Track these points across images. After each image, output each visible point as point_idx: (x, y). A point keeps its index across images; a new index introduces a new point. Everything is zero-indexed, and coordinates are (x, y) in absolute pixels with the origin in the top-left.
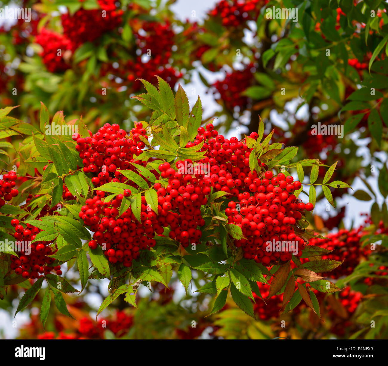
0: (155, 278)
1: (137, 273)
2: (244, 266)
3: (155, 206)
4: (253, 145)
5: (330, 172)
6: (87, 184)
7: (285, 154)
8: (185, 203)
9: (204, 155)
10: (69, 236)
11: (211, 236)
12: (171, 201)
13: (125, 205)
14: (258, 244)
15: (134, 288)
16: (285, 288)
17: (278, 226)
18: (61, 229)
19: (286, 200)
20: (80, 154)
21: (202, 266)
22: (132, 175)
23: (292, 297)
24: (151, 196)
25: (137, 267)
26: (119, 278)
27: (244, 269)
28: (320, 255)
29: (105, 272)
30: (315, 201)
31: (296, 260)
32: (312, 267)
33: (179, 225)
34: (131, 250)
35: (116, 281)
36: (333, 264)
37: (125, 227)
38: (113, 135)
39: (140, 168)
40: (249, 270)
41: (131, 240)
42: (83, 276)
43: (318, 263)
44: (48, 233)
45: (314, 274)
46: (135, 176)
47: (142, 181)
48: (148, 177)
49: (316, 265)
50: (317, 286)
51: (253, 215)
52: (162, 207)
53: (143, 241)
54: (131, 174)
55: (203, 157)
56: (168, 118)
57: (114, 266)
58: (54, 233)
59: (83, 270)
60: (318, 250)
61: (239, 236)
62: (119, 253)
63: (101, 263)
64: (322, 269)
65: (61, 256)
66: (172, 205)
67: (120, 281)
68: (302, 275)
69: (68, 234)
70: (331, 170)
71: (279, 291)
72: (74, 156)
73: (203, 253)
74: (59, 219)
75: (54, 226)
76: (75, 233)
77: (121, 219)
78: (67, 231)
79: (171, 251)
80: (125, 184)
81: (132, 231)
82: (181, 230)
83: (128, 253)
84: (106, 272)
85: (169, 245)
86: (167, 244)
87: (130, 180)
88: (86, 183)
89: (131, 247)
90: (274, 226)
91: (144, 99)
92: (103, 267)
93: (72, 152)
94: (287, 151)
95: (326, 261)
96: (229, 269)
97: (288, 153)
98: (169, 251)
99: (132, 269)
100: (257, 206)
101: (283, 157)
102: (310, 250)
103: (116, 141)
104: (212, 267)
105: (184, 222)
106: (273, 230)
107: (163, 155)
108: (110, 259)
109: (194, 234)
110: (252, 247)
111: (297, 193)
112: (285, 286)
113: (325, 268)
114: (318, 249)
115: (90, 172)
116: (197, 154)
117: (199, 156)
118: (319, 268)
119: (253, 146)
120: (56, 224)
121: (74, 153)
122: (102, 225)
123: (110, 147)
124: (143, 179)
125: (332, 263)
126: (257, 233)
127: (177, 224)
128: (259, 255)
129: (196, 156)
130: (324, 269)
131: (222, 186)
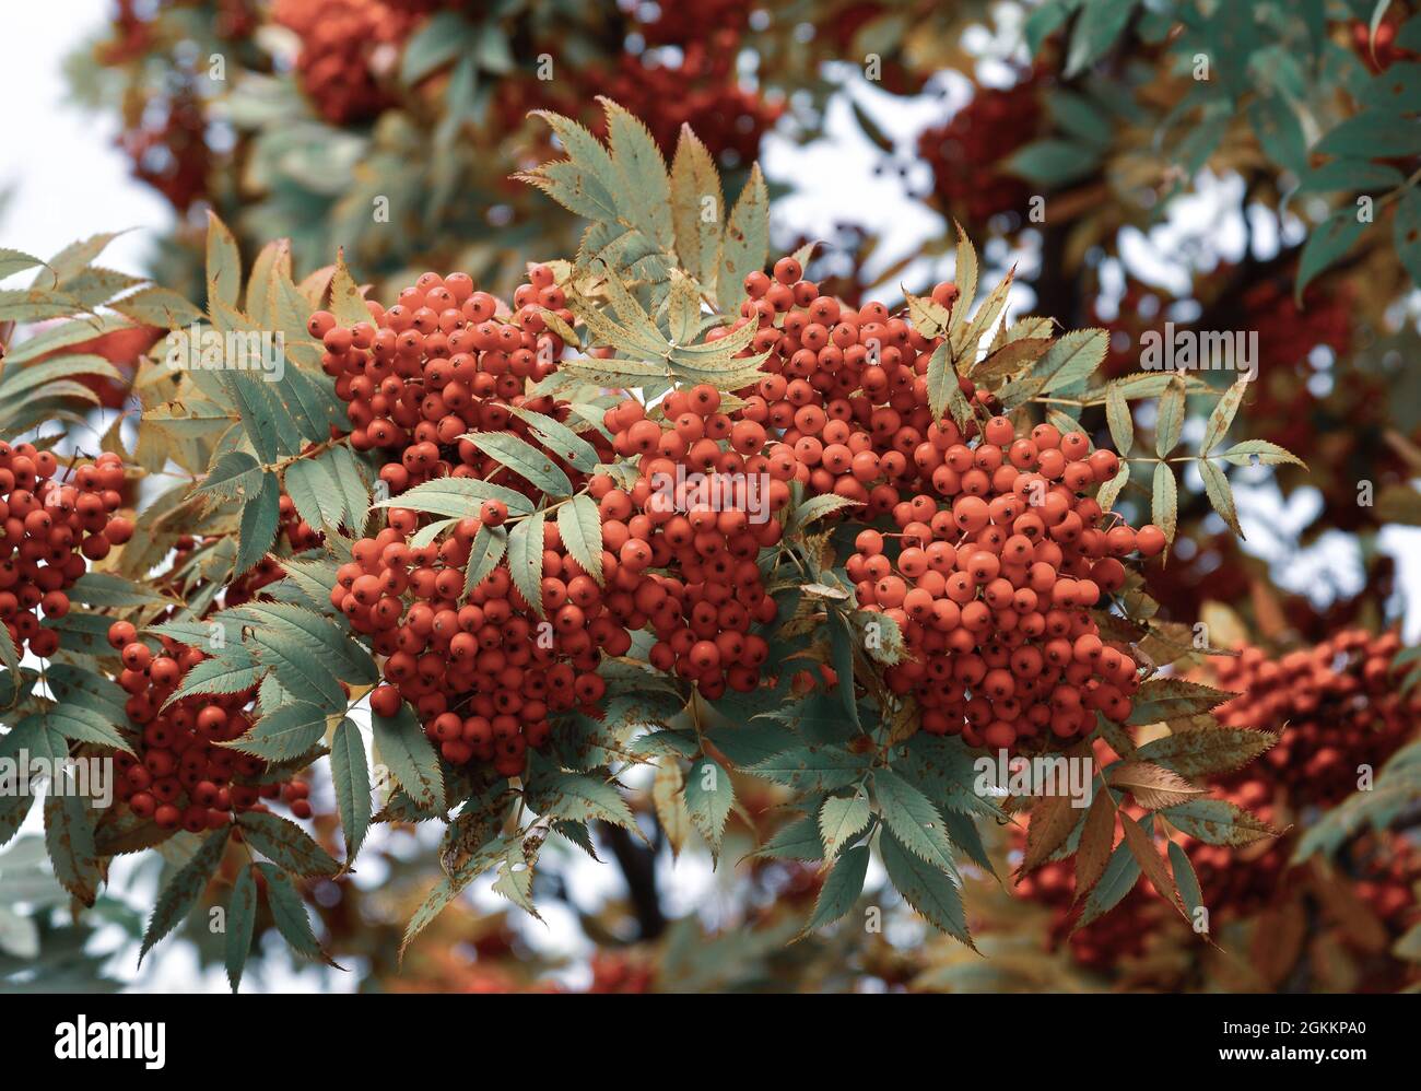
0: (600, 808)
1: (543, 797)
2: (923, 758)
3: (593, 555)
4: (940, 325)
5: (1223, 411)
6: (364, 490)
7: (1067, 356)
8: (700, 543)
9: (759, 370)
10: (296, 672)
11: (800, 654)
12: (650, 537)
13: (486, 555)
14: (968, 679)
15: (526, 846)
16: (1082, 834)
17: (1036, 610)
18: (268, 649)
19: (1063, 517)
20: (337, 383)
21: (768, 763)
22: (513, 451)
23: (1107, 864)
24: (580, 522)
25: (542, 776)
26: (480, 818)
27: (924, 769)
28: (1199, 710)
29: (429, 795)
30: (1171, 518)
31: (1113, 733)
32: (1175, 755)
33: (687, 622)
34: (517, 715)
35: (470, 825)
36: (1247, 743)
37: (490, 632)
38: (450, 313)
39: (543, 425)
40: (941, 774)
41: (513, 678)
42: (351, 810)
43: (1193, 741)
44: (230, 665)
45: (1173, 781)
46: (524, 453)
47: (548, 471)
48: (571, 456)
49: (1187, 747)
50: (1191, 823)
51: (946, 575)
52: (618, 559)
53: (559, 683)
54: (509, 448)
55: (760, 374)
56: (642, 244)
57: (461, 774)
58: (254, 663)
59: (350, 789)
60: (1190, 695)
61: (892, 653)
62: (475, 726)
63: (415, 765)
64: (1207, 762)
65: (269, 743)
66: (655, 551)
67: (487, 825)
68: (1133, 787)
69: (293, 667)
70: (1229, 403)
71: (1061, 845)
72: (320, 393)
73: (772, 715)
74: (262, 615)
75: (244, 640)
76: (320, 661)
77: (475, 604)
78: (291, 653)
79: (659, 714)
80: (489, 481)
81: (514, 648)
82: (690, 638)
83: (507, 724)
84: (433, 797)
85: (653, 692)
86: (644, 688)
87: (507, 468)
88: (360, 486)
89: (515, 703)
90: (1021, 609)
91: (553, 182)
92: (423, 779)
93: (308, 380)
94: (1071, 346)
95: (1223, 735)
96: (869, 772)
97: (1073, 355)
98: (650, 713)
99: (527, 780)
100: (960, 543)
101: (1058, 369)
102: (1162, 696)
103: (459, 333)
104: (806, 766)
105: (701, 609)
106: (1017, 627)
107: (618, 374)
108: (445, 748)
109: (738, 649)
110: (946, 691)
111: (1108, 494)
112: (1079, 829)
113: (1219, 758)
114: (1190, 691)
115: (374, 449)
116: (735, 364)
117: (741, 372)
118: (1200, 759)
119: (938, 330)
120: (248, 631)
121: (316, 382)
122: (410, 628)
123: (438, 357)
124: (550, 462)
125: (1243, 739)
126: (962, 638)
127: (676, 616)
128: (973, 717)
129: (732, 374)
130: (1216, 760)
131: (836, 477)
